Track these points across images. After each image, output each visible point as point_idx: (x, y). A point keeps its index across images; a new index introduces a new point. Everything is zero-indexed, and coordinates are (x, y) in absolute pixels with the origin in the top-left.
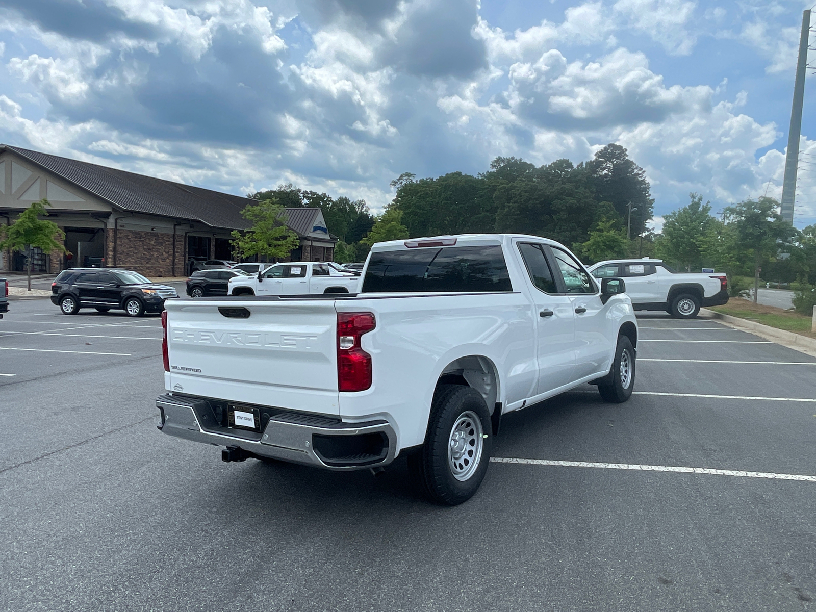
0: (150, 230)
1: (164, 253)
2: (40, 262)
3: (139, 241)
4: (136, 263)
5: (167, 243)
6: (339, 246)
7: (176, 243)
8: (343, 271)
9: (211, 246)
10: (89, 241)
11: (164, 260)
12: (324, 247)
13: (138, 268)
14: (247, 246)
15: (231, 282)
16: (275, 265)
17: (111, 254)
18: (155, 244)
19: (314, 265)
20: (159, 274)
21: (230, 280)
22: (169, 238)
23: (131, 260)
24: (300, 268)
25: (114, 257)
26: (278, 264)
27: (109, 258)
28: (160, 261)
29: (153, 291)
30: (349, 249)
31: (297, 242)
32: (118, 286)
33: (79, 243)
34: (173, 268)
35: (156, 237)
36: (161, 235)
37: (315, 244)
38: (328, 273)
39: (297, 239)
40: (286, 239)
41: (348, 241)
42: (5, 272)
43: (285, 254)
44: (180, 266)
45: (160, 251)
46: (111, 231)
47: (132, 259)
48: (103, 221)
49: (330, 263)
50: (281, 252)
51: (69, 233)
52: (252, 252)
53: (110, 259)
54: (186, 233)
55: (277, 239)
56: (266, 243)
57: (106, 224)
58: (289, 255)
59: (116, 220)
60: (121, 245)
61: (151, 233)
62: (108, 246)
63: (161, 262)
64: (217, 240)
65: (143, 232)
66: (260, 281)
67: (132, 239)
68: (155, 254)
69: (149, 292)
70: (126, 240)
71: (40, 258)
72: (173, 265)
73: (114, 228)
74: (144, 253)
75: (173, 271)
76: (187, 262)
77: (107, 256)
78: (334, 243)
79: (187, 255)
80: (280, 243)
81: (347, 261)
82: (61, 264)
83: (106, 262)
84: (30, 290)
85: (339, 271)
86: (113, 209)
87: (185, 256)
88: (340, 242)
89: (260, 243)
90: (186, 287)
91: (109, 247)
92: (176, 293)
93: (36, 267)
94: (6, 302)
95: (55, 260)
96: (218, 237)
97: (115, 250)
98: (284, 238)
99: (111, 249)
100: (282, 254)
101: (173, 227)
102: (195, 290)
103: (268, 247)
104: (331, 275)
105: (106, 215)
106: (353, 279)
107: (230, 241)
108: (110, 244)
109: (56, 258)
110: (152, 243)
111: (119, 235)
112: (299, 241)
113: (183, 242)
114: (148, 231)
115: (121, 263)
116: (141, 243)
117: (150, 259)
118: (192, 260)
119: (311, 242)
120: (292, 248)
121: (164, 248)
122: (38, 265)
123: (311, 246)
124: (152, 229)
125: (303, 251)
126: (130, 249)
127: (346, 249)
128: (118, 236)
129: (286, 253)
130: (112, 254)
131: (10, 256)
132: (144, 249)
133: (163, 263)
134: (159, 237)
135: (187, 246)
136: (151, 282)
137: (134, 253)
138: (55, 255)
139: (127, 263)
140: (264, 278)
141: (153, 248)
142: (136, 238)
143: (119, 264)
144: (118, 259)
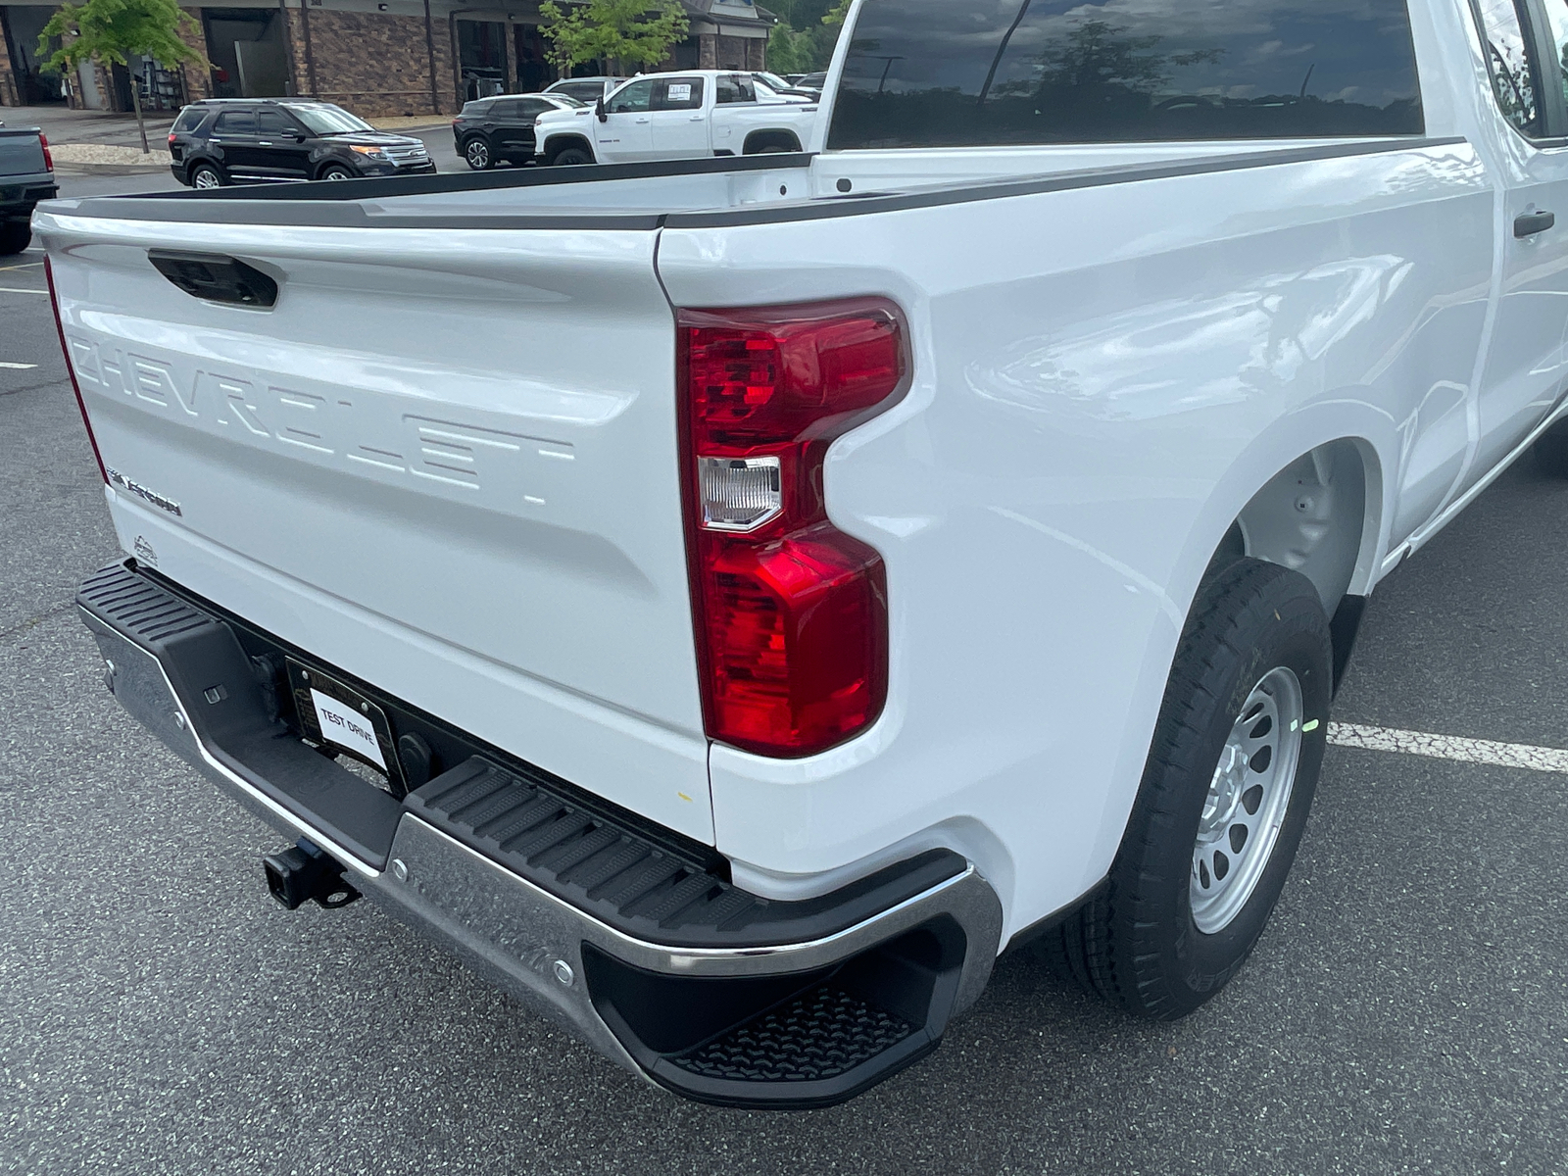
0: (377, 11)
1: (412, 63)
2: (170, 90)
3: (357, 35)
4: (356, 85)
5: (415, 39)
6: (780, 36)
7: (434, 38)
8: (786, 92)
9: (508, 43)
10: (257, 40)
11: (413, 78)
12: (746, 39)
13: (363, 99)
14: (575, 37)
15: (540, 123)
16: (633, 80)
17: (302, 66)
18: (389, 42)
19: (719, 77)
20: (408, 109)
21: (538, 118)
22: (418, 27)
23: (346, 80)
24: (689, 86)
25: (311, 72)
26: (640, 77)
27: (301, 75)
28: (405, 80)
29: (372, 149)
30: (798, 41)
31: (683, 25)
32: (301, 139)
33: (237, 44)
34: (434, 95)
35: (390, 26)
36: (401, 19)
37: (726, 31)
38: (754, 98)
39: (684, 17)
40: (659, 18)
41: (798, 26)
42: (105, 113)
43: (659, 56)
44: (449, 90)
45: (402, 58)
46: (296, 13)
47: (348, 77)
49: (760, 73)
50: (650, 50)
51: (214, 23)
52: (586, 55)
53: (303, 80)
54: (452, 14)
55: (640, 19)
56: (614, 30)
58: (667, 55)
60: (321, 47)
61: (378, 15)
62: (295, 49)
63: (408, 83)
64: (518, 28)
65: (360, 14)
66: (603, 120)
67: (341, 32)
68: (395, 66)
69: (366, 150)
70: (331, 35)
71: (168, 80)
72: (434, 89)
73: (300, 6)
74: (371, 62)
75: (436, 103)
76: (460, 80)
77: (297, 73)
78: (767, 28)
79: (459, 65)
80: (645, 28)
81: (794, 68)
82: (209, 92)
83: (296, 86)
84: (147, 152)
85: (778, 93)
87: (454, 67)
88: (781, 24)
89: (605, 30)
90: (455, 138)
91: (296, 52)
92: (424, 152)
93: (164, 101)
94: (51, 182)
95: (196, 85)
96: (519, 22)
97: (308, 58)
98: (656, 15)
99: (301, 55)
100: (652, 56)
101: (423, 2)
102: (473, 143)
103: (620, 38)
104: (760, 101)
106: (808, 110)
107: (541, 28)
108: (298, 44)
109: (197, 81)
110: (384, 38)
111: (312, 23)
112: (688, 21)
114: (372, 12)
115: (326, 86)
116: (361, 40)
117: (383, 77)
118: (473, 75)
119: (716, 27)
120: (673, 40)
121: (409, 50)
122: (167, 96)
123: (718, 37)
124: (380, 6)
125: (702, 49)
126: (341, 56)
127: (792, 42)
128: (311, 26)
129: (662, 51)
130: (306, 65)
131: (108, 79)
132: (369, 53)
133: (411, 84)
134: (395, 24)
135: (458, 45)
136: (370, 128)
137: (350, 64)
138: (195, 73)
139: (338, 87)
140: (610, 112)
141: (388, 51)
142: (350, 28)
143: (323, 89)
144: (318, 78)
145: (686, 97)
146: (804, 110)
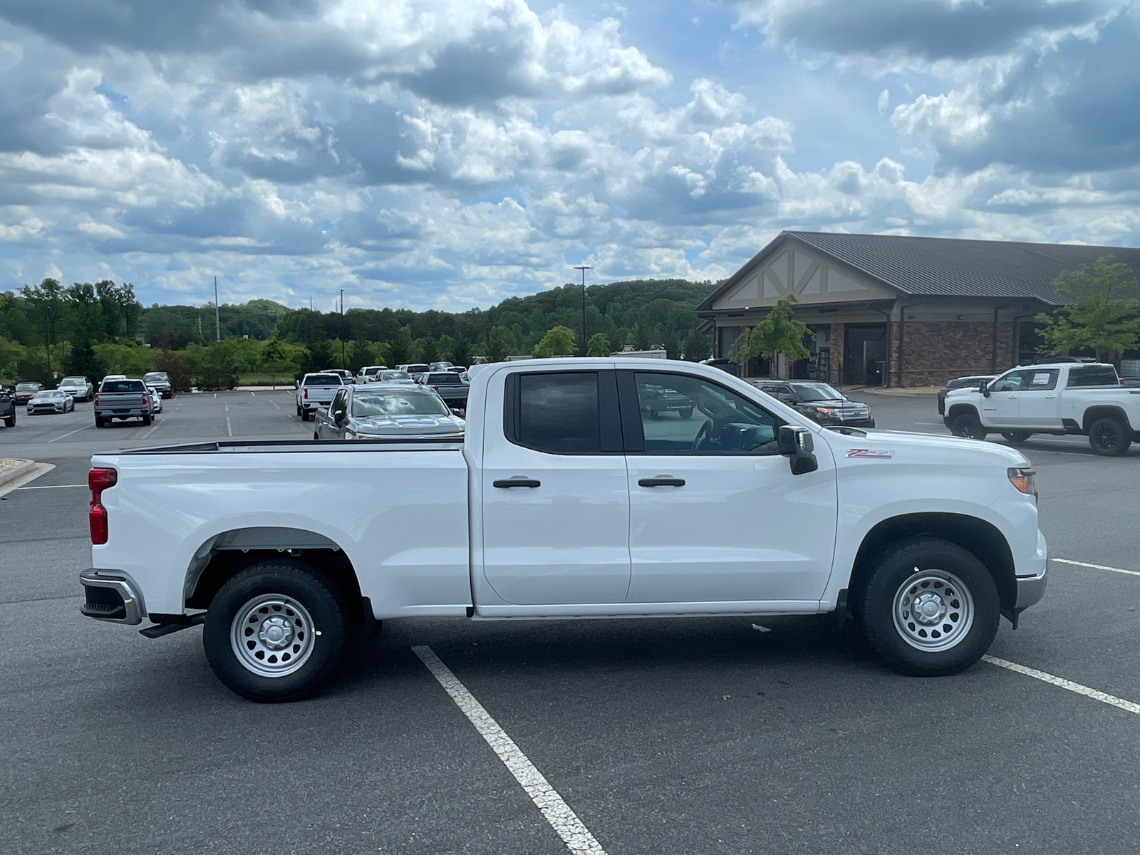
0: (955, 319)
1: (978, 351)
3: (938, 335)
4: (932, 366)
5: (983, 336)
7: (999, 334)
10: (875, 340)
11: (978, 360)
13: (936, 374)
14: (1061, 334)
16: (1013, 370)
17: (895, 355)
18: (962, 338)
19: (1070, 368)
22: (986, 328)
23: (925, 363)
24: (1049, 375)
25: (899, 359)
26: (1018, 368)
27: (892, 361)
28: (971, 362)
33: (865, 342)
34: (993, 371)
35: (964, 329)
36: (974, 324)
45: (971, 348)
46: (895, 324)
47: (926, 361)
48: (885, 313)
51: (849, 332)
53: (893, 363)
54: (1016, 318)
57: (889, 316)
59: (902, 309)
60: (910, 343)
61: (956, 323)
62: (892, 345)
63: (973, 364)
65: (943, 322)
66: (986, 396)
67: (926, 334)
68: (964, 353)
70: (918, 336)
72: (993, 367)
73: (900, 320)
74: (946, 351)
77: (890, 359)
79: (1017, 350)
82: (840, 370)
86: (898, 296)
87: (1013, 352)
89: (1083, 329)
91: (893, 347)
95: (834, 366)
97: (900, 350)
99: (895, 349)
101: (993, 312)
105: (888, 304)
108: (894, 342)
109: (835, 364)
110: (958, 336)
111: (906, 329)
113: (1012, 332)
114: (951, 321)
115: (910, 367)
116: (940, 338)
117: (954, 360)
121: (977, 343)
124: (959, 317)
126: (924, 348)
128: (905, 331)
130: (897, 355)
132: (946, 346)
133: (975, 364)
134: (969, 327)
135: (1018, 338)
137: (930, 353)
138: (835, 359)
139: (918, 367)
140: (993, 391)
141: (960, 344)
142: (932, 331)
143: (906, 368)
144: (905, 362)
145: (1046, 382)
146: (1131, 393)
